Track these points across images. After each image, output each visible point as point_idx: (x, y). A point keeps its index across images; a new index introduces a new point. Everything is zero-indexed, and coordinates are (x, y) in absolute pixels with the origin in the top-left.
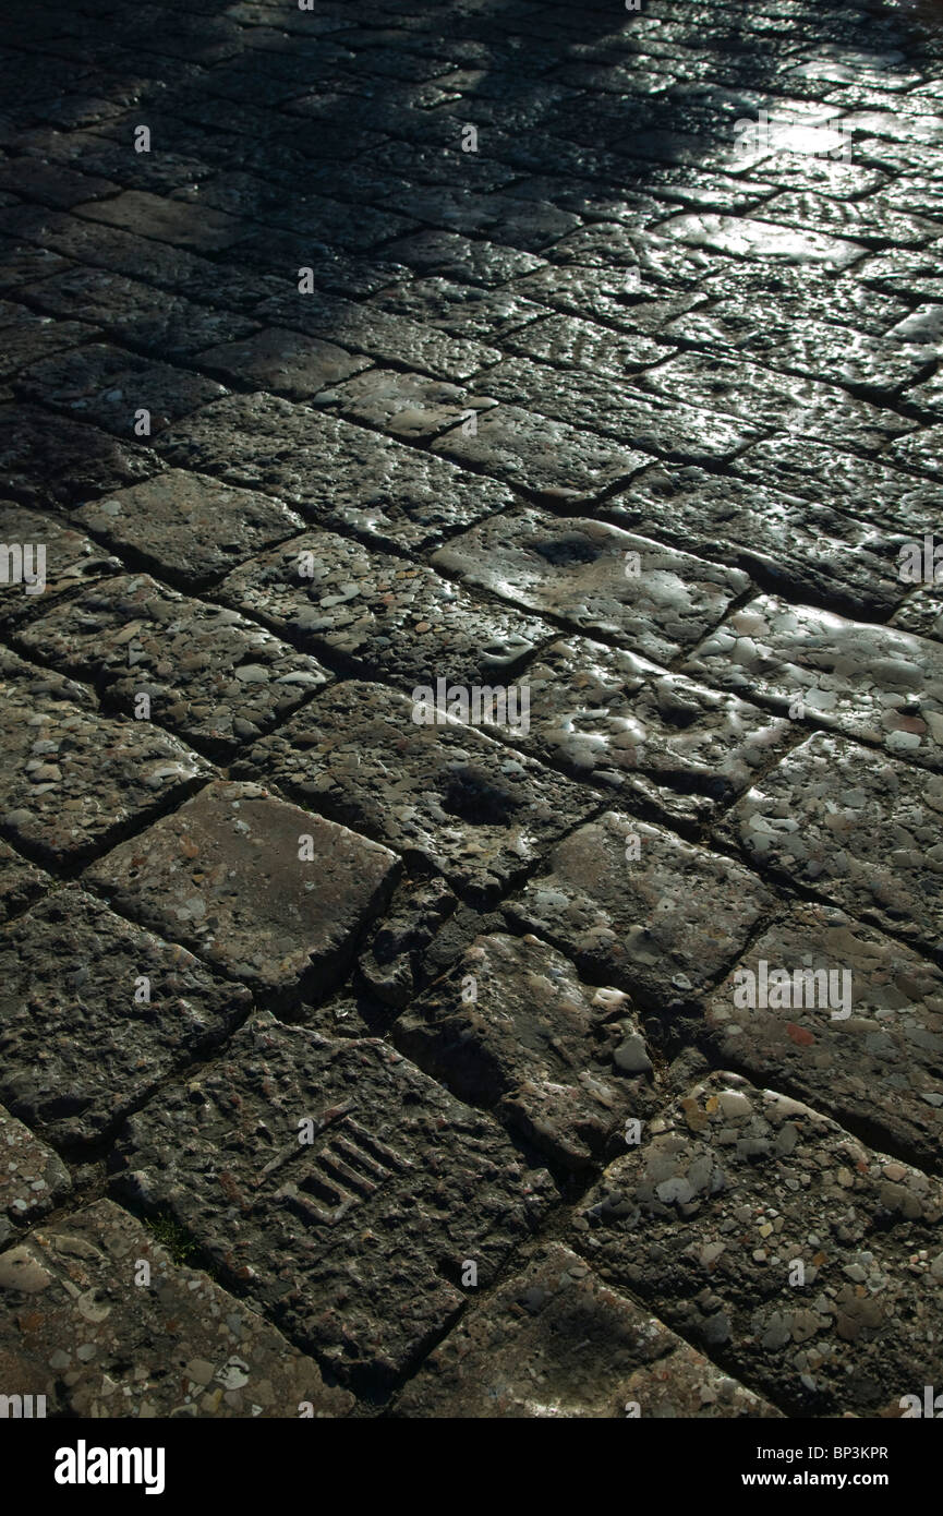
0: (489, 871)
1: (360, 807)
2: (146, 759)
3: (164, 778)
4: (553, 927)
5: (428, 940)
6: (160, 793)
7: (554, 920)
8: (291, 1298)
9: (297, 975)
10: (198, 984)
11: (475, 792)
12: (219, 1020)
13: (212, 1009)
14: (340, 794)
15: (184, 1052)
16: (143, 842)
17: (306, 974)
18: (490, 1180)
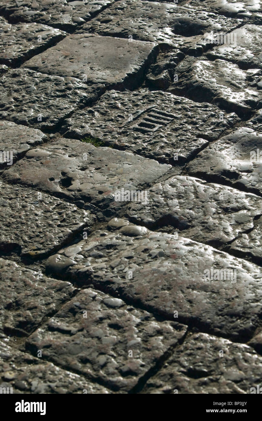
0: (197, 44)
1: (137, 35)
2: (37, 32)
3: (47, 35)
4: (227, 56)
5: (175, 66)
6: (47, 40)
7: (227, 54)
8: (142, 148)
9: (122, 79)
10: (81, 86)
11: (186, 26)
12: (93, 95)
13: (89, 92)
14: (127, 32)
15: (82, 104)
16: (44, 54)
17: (126, 79)
18: (212, 117)
